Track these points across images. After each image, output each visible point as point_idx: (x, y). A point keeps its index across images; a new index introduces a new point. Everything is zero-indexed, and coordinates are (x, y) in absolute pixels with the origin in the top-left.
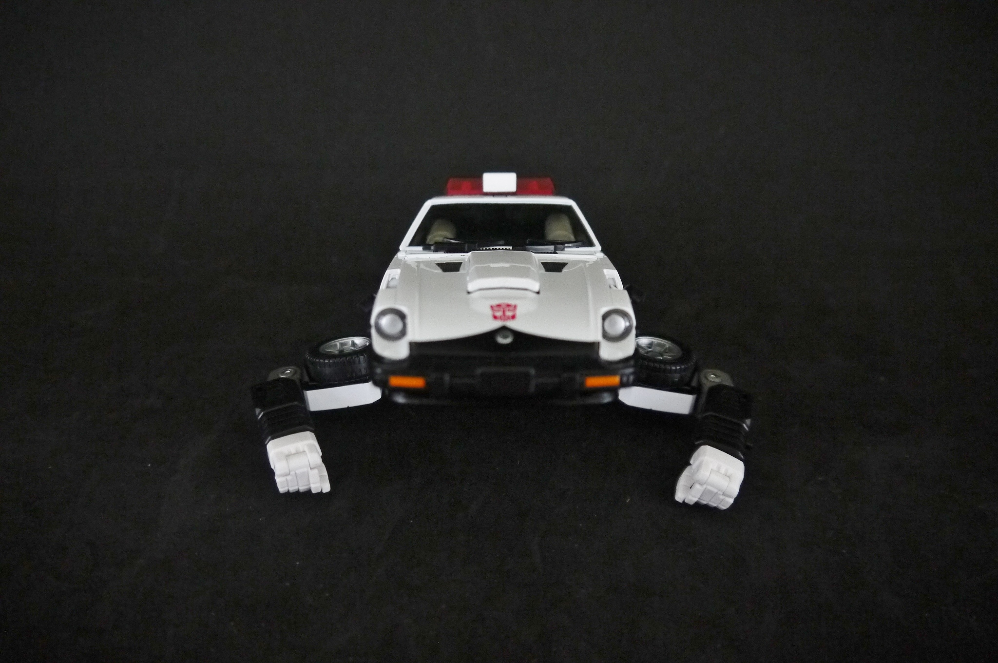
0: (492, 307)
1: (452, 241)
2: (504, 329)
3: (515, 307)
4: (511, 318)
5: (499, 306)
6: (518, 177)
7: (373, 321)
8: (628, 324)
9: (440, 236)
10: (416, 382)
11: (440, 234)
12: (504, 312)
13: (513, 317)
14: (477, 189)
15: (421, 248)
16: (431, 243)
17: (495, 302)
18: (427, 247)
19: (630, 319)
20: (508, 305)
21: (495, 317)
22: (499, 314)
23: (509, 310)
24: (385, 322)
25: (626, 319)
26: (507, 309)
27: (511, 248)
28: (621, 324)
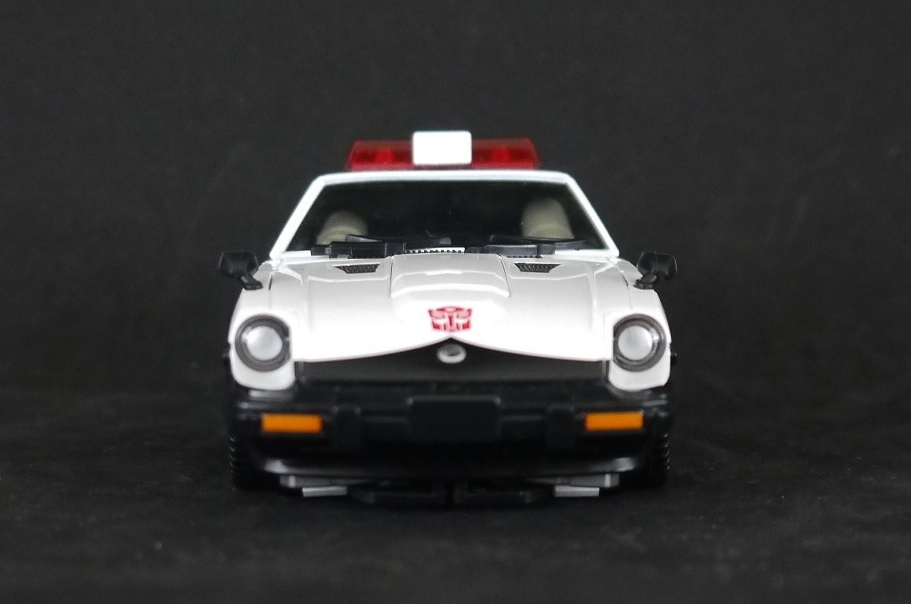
0: (430, 312)
1: (362, 240)
2: (451, 342)
3: (470, 311)
4: (461, 327)
5: (442, 310)
6: (474, 138)
7: (232, 338)
8: (656, 338)
9: (342, 233)
10: (307, 423)
11: (340, 230)
12: (451, 318)
13: (466, 326)
14: (404, 158)
15: (308, 253)
16: (324, 243)
17: (435, 305)
18: (318, 250)
19: (659, 330)
20: (458, 309)
21: (436, 327)
22: (441, 322)
23: (458, 317)
24: (253, 337)
25: (653, 330)
26: (455, 314)
27: (463, 249)
28: (647, 338)
